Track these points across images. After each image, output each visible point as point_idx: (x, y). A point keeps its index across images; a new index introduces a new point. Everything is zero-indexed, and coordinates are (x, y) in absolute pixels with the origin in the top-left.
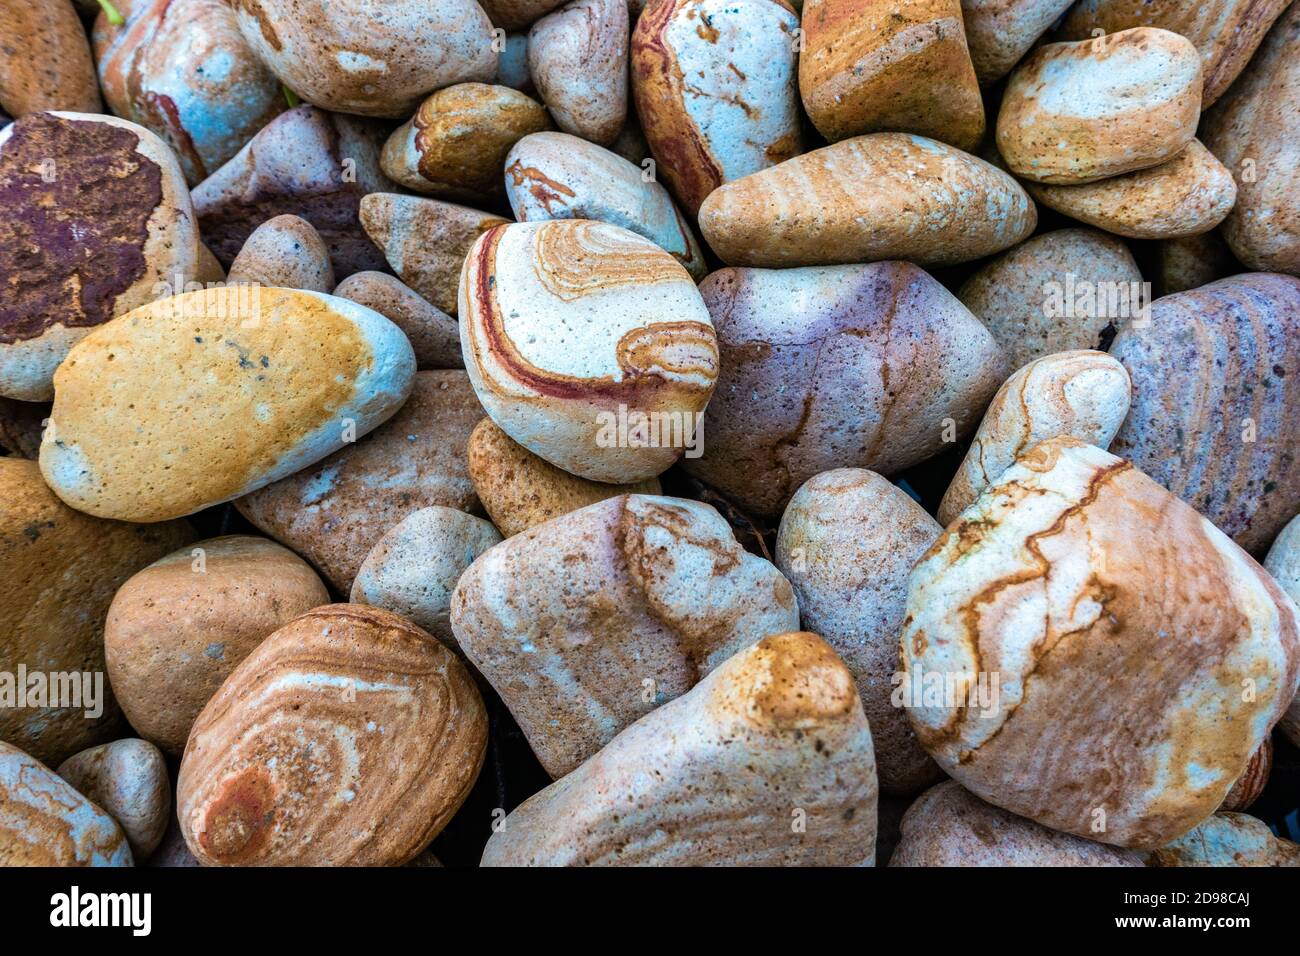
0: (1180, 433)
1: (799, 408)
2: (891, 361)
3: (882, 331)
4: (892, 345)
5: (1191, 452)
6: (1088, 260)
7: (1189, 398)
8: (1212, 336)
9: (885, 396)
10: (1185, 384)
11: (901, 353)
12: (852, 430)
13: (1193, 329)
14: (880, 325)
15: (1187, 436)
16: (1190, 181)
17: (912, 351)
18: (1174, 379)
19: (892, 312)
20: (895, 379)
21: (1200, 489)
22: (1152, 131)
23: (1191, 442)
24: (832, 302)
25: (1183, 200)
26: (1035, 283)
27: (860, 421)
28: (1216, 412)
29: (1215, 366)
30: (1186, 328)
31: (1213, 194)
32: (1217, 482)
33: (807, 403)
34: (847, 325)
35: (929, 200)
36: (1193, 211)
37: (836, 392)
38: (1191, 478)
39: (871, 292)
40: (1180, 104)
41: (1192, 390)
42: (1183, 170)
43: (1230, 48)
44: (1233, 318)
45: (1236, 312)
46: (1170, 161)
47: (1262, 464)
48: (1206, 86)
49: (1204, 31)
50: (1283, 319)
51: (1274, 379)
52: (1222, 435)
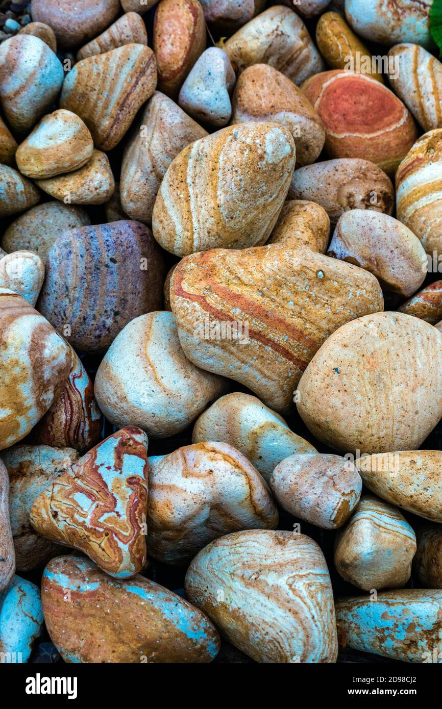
0: (67, 288)
5: (73, 296)
7: (69, 272)
8: (78, 244)
10: (67, 266)
13: (71, 242)
15: (70, 288)
16: (86, 178)
18: (63, 264)
21: (79, 313)
22: (60, 155)
23: (73, 292)
25: (82, 186)
29: (80, 258)
30: (68, 241)
31: (96, 183)
32: (88, 310)
36: (87, 191)
38: (74, 308)
40: (70, 143)
41: (70, 268)
42: (85, 173)
43: (116, 120)
44: (89, 237)
45: (92, 234)
46: (80, 169)
47: (111, 303)
48: (108, 136)
49: (102, 112)
50: (114, 238)
51: (111, 264)
52: (87, 288)
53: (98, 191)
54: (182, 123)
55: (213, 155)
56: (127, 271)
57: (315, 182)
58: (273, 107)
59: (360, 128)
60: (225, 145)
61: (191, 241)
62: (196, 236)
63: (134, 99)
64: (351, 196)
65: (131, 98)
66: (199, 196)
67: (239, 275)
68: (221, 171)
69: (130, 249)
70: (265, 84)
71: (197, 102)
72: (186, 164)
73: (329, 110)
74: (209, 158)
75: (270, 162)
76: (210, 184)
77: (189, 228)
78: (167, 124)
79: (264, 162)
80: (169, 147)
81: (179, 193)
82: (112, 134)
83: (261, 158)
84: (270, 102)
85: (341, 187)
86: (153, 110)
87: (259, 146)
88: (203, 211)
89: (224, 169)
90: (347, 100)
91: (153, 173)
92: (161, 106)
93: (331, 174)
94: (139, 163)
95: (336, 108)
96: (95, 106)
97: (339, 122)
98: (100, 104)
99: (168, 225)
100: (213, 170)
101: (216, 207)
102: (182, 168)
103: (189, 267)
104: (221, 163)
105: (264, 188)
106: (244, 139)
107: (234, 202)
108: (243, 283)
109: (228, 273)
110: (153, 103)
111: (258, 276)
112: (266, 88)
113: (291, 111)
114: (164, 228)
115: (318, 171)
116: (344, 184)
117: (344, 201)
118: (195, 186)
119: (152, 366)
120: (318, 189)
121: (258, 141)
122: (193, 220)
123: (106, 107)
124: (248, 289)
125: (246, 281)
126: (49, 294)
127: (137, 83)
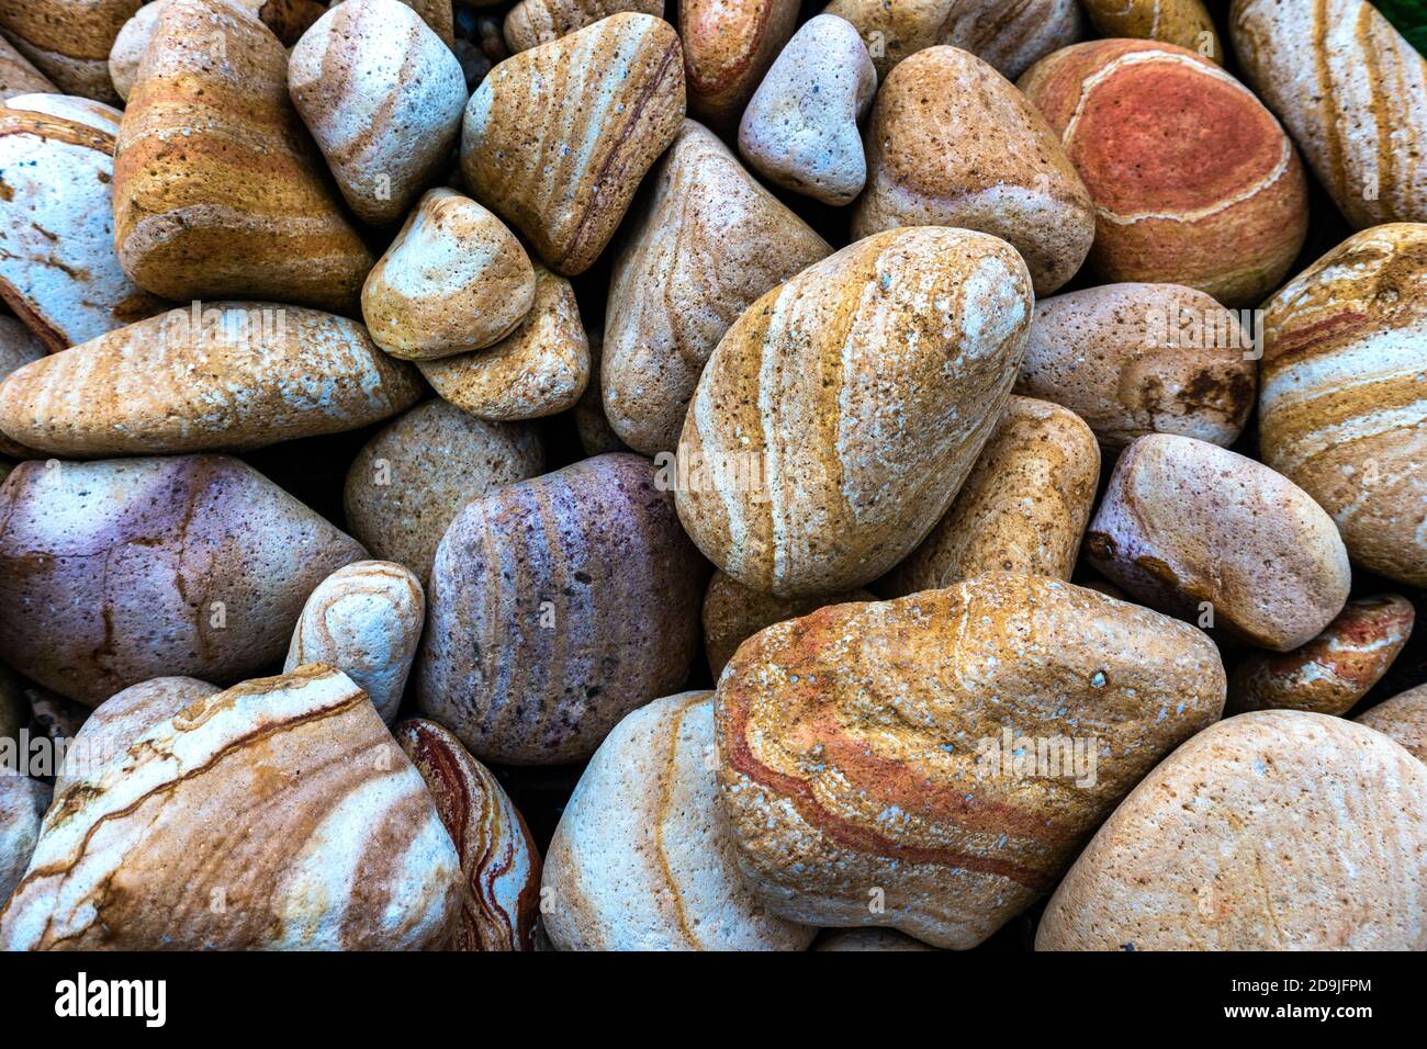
0: (476, 647)
1: (100, 621)
2: (185, 571)
3: (177, 538)
4: (188, 554)
5: (492, 665)
6: (460, 434)
7: (480, 612)
8: (498, 548)
9: (186, 607)
10: (474, 598)
11: (197, 562)
12: (166, 638)
13: (481, 540)
14: (175, 531)
15: (484, 647)
16: (519, 365)
17: (209, 560)
18: (464, 592)
19: (189, 517)
20: (192, 590)
21: (508, 701)
22: (452, 320)
23: (490, 655)
24: (122, 507)
25: (510, 387)
26: (409, 458)
27: (174, 631)
28: (511, 625)
29: (502, 580)
30: (476, 538)
31: (542, 380)
32: (527, 692)
33: (106, 614)
34: (138, 532)
35: (196, 403)
36: (520, 400)
37: (133, 604)
38: (496, 691)
39: (168, 494)
40: (475, 292)
41: (482, 604)
42: (518, 352)
43: (590, 209)
44: (523, 527)
45: (531, 520)
46: (505, 341)
47: (581, 669)
48: (572, 247)
49: (556, 189)
50: (584, 524)
51: (578, 586)
52: (523, 646)
53: (548, 395)
54: (748, 223)
55: (824, 339)
56: (615, 598)
57: (1066, 351)
58: (973, 172)
59: (1177, 196)
60: (859, 314)
61: (767, 565)
62: (779, 554)
63: (633, 154)
64: (1153, 384)
65: (622, 153)
66: (789, 449)
67: (897, 702)
68: (847, 392)
69: (622, 548)
70: (953, 110)
71: (784, 157)
72: (758, 357)
73: (1099, 152)
74: (815, 350)
75: (974, 356)
76: (817, 420)
77: (763, 532)
78: (710, 231)
79: (959, 361)
80: (715, 290)
81: (739, 432)
82: (581, 244)
83: (952, 351)
84: (967, 160)
85: (1129, 362)
86: (677, 182)
87: (946, 319)
88: (800, 494)
89: (854, 385)
90: (1146, 127)
91: (677, 354)
92: (695, 173)
93: (1106, 331)
94: (643, 325)
95: (1119, 148)
96: (539, 177)
97: (1126, 185)
98: (550, 174)
99: (712, 511)
100: (826, 384)
101: (833, 485)
102: (748, 366)
103: (763, 674)
104: (848, 368)
105: (954, 416)
106: (906, 297)
107: (879, 467)
108: (902, 721)
109: (867, 700)
110: (676, 163)
111: (944, 703)
112: (956, 120)
113: (1018, 182)
114: (701, 516)
115: (1075, 321)
116: (1138, 358)
117: (1136, 396)
118: (780, 420)
119: (674, 889)
120: (1073, 369)
121: (944, 306)
122: (775, 514)
123: (564, 180)
124: (917, 738)
125: (914, 720)
126: (437, 658)
127: (637, 114)
